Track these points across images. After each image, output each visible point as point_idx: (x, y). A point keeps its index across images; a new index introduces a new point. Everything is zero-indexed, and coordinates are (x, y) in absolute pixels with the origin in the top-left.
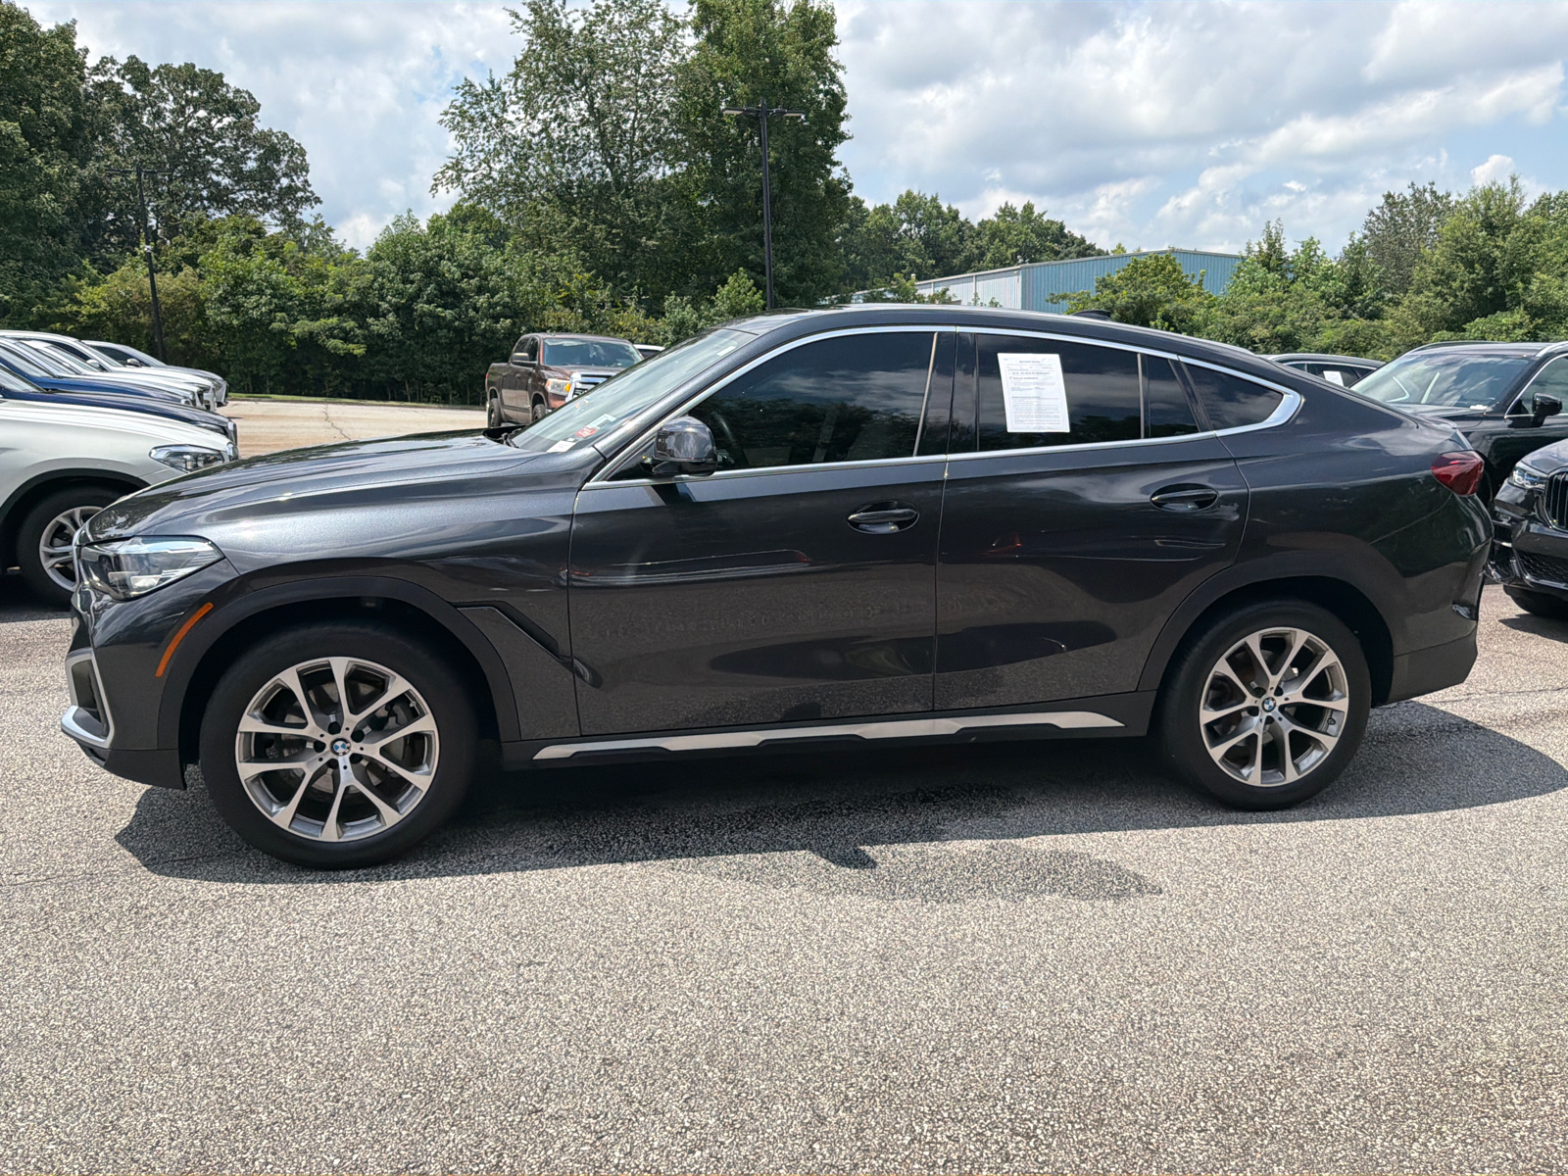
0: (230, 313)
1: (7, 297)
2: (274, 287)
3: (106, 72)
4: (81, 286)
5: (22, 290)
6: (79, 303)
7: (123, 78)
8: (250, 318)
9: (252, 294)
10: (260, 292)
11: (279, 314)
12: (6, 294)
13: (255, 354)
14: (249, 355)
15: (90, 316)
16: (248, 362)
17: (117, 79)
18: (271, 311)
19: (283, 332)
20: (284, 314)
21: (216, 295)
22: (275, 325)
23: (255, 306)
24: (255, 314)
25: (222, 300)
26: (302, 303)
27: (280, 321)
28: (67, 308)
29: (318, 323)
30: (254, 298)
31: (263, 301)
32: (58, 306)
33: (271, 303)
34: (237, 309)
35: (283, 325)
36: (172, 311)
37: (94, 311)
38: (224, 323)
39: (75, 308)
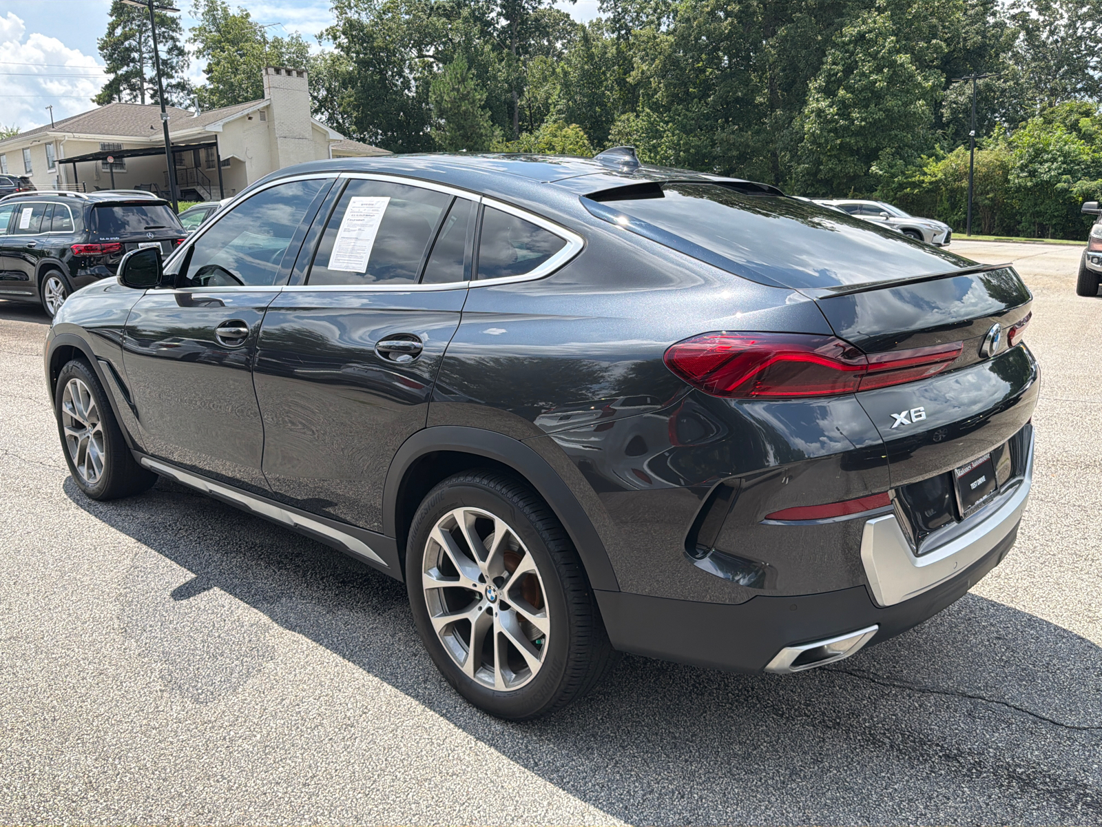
0: (1026, 177)
1: (881, 173)
2: (1066, 155)
3: (1020, 6)
4: (928, 163)
5: (891, 167)
6: (925, 174)
7: (1032, 7)
8: (1042, 181)
9: (1046, 161)
10: (1054, 160)
11: (1065, 177)
12: (881, 170)
13: (1042, 208)
14: (1037, 209)
15: (931, 183)
16: (1038, 214)
17: (1027, 9)
18: (1059, 174)
19: (1066, 191)
20: (1069, 176)
21: (1018, 164)
22: (1059, 185)
23: (1046, 171)
24: (1046, 177)
25: (1022, 168)
26: (1088, 167)
27: (1065, 182)
28: (917, 178)
29: (1095, 183)
30: (1047, 165)
31: (1054, 167)
32: (913, 176)
33: (1060, 168)
34: (1033, 174)
35: (1065, 185)
36: (987, 177)
37: (933, 179)
38: (1020, 185)
39: (922, 178)
